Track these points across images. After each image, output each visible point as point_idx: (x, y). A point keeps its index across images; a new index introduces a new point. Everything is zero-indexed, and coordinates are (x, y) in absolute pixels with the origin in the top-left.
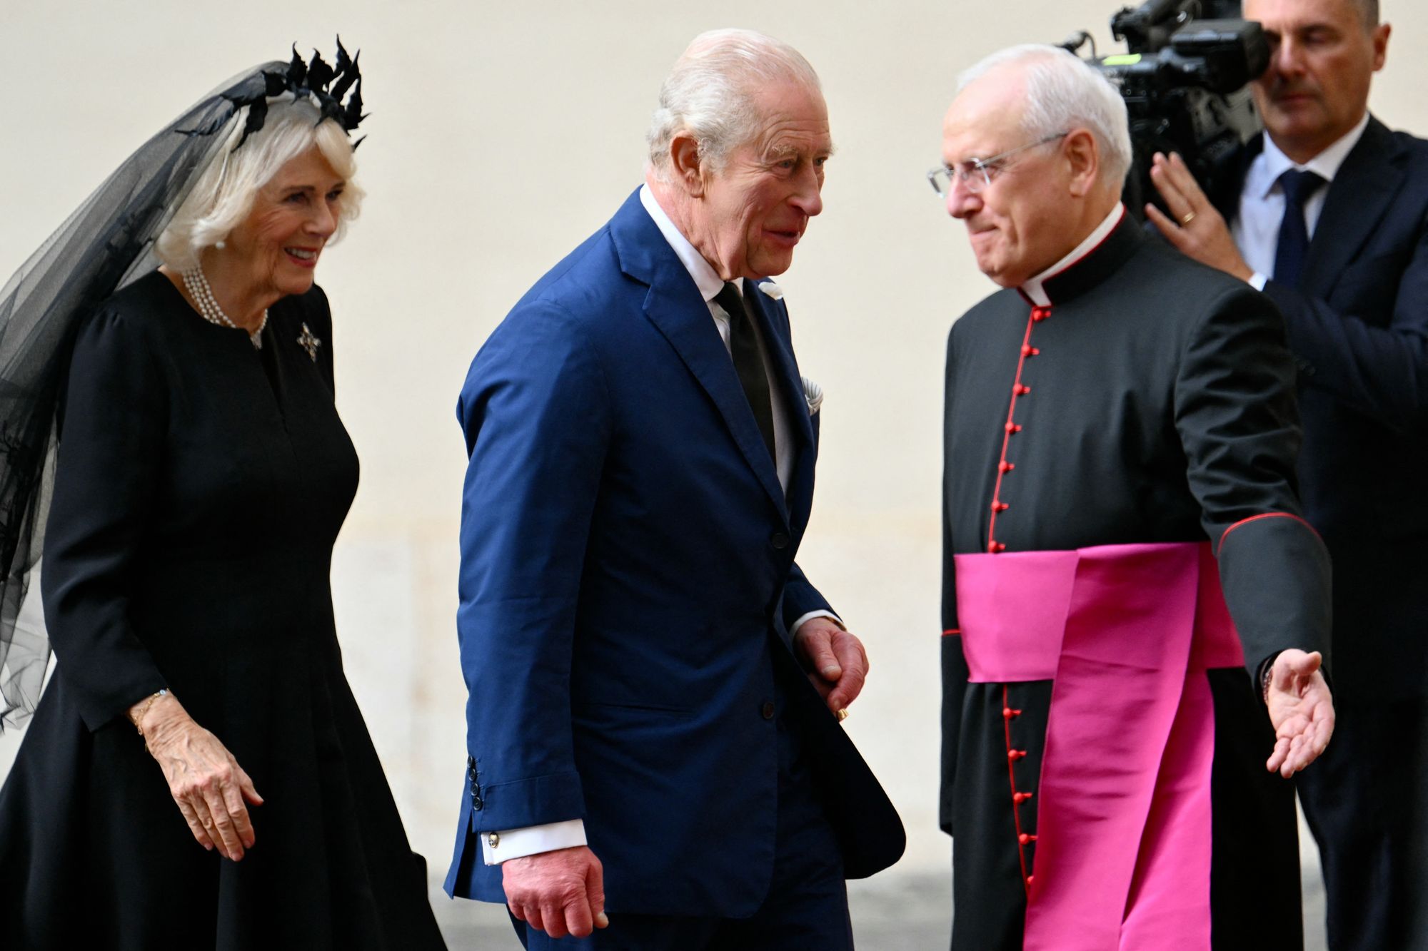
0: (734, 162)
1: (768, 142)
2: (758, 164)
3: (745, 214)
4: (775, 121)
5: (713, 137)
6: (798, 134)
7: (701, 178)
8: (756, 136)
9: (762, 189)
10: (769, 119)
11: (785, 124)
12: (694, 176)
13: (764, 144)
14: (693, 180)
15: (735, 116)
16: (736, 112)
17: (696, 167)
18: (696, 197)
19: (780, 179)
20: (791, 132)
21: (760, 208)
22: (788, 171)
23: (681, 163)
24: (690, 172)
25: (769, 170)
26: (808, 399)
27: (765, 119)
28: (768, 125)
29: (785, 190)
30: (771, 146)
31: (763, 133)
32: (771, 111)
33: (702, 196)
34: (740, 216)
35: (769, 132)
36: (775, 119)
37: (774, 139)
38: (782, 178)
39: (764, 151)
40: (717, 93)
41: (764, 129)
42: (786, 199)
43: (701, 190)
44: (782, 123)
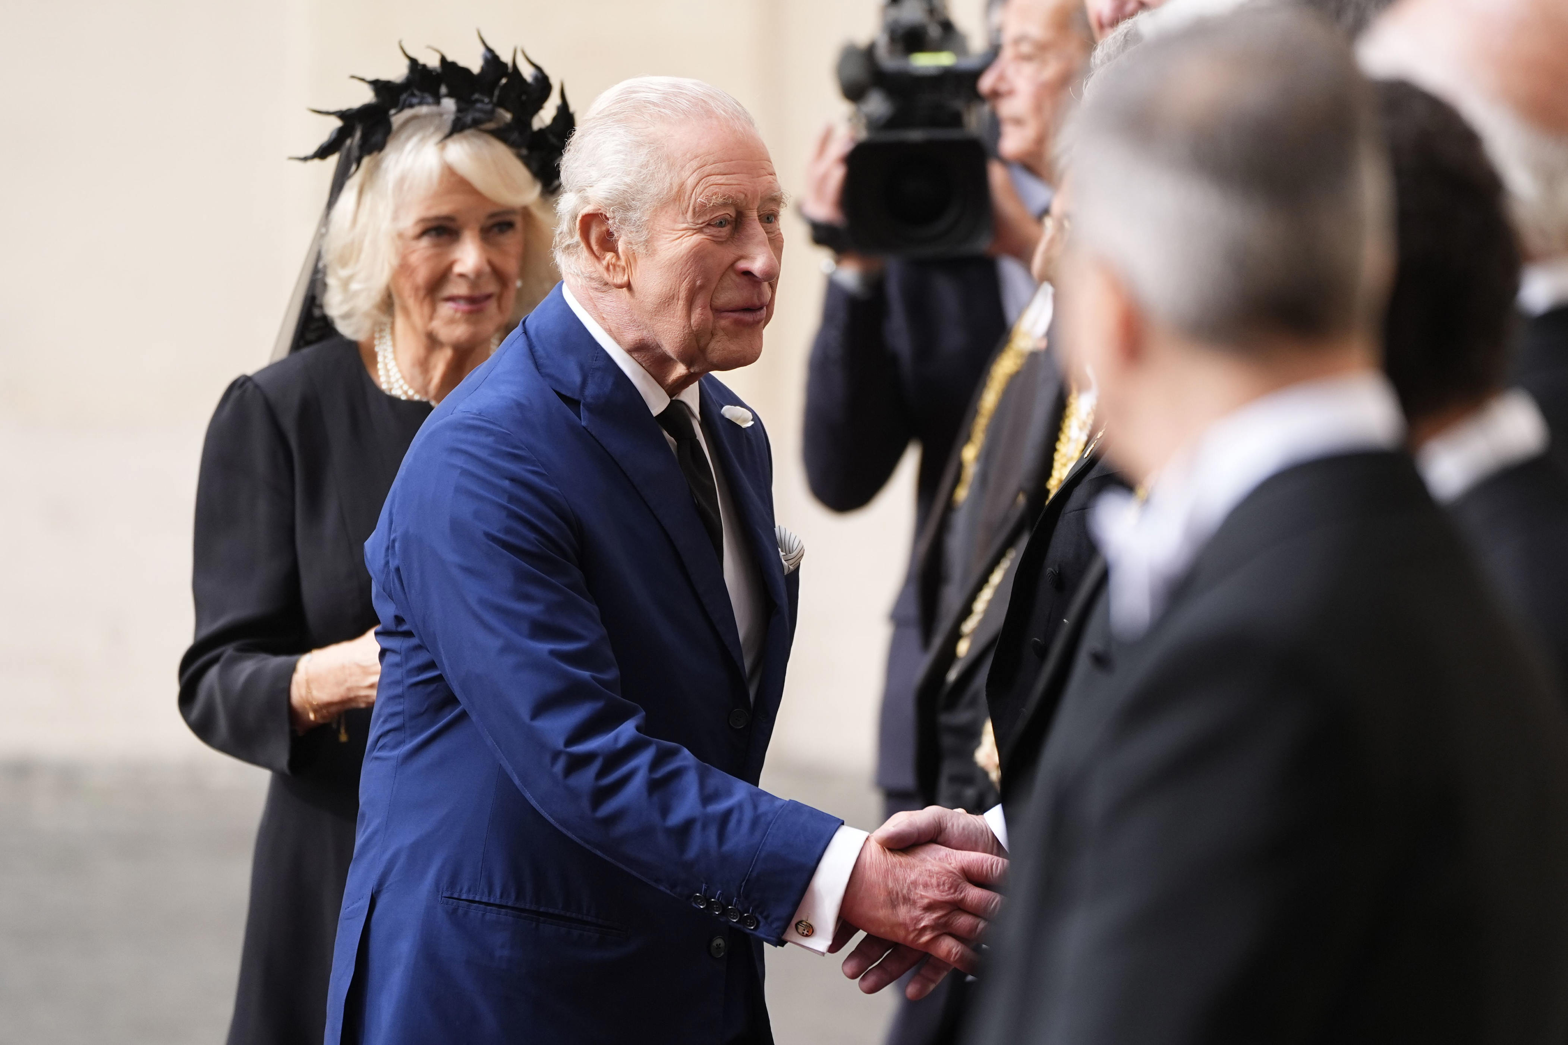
0: (655, 230)
1: (692, 194)
2: (685, 226)
3: (683, 294)
4: (695, 167)
5: (624, 204)
6: (727, 179)
7: (623, 263)
8: (675, 189)
9: (697, 256)
10: (688, 165)
11: (708, 169)
12: (614, 260)
13: (686, 198)
14: (614, 266)
15: (644, 171)
16: (645, 166)
17: (614, 250)
18: (620, 287)
19: (718, 241)
20: (719, 177)
21: (698, 283)
22: (725, 231)
23: (595, 247)
24: (609, 256)
25: (700, 231)
26: (782, 554)
27: (683, 167)
28: (688, 173)
29: (727, 254)
30: (696, 200)
31: (682, 185)
32: (688, 156)
33: (629, 286)
34: (676, 297)
35: (691, 182)
36: (695, 164)
37: (699, 189)
38: (720, 240)
39: (689, 206)
40: (619, 148)
41: (683, 181)
42: (732, 265)
43: (626, 278)
44: (704, 168)
